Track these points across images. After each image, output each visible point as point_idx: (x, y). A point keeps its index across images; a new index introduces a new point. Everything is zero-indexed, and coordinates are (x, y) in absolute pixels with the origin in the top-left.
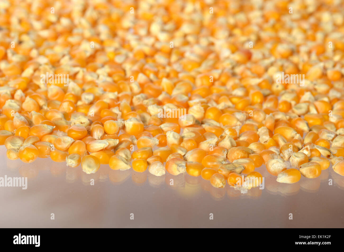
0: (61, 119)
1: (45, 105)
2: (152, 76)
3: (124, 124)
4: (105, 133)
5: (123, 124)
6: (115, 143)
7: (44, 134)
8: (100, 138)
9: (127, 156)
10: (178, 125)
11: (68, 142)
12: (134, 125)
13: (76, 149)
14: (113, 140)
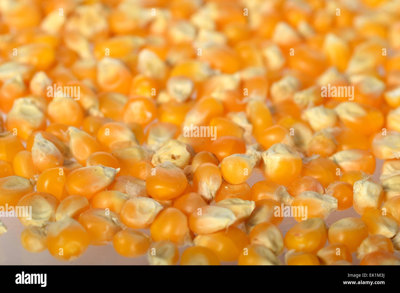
0: (129, 144)
1: (93, 107)
2: (303, 27)
3: (260, 157)
4: (224, 182)
5: (258, 158)
6: (248, 210)
7: (98, 189)
8: (213, 195)
9: (274, 243)
10: (371, 157)
11: (150, 211)
12: (283, 162)
13: (167, 229)
14: (242, 201)
